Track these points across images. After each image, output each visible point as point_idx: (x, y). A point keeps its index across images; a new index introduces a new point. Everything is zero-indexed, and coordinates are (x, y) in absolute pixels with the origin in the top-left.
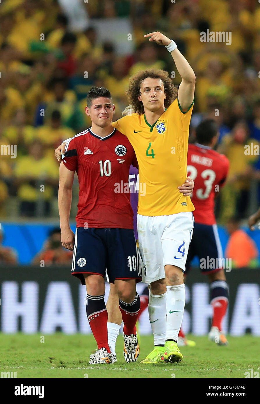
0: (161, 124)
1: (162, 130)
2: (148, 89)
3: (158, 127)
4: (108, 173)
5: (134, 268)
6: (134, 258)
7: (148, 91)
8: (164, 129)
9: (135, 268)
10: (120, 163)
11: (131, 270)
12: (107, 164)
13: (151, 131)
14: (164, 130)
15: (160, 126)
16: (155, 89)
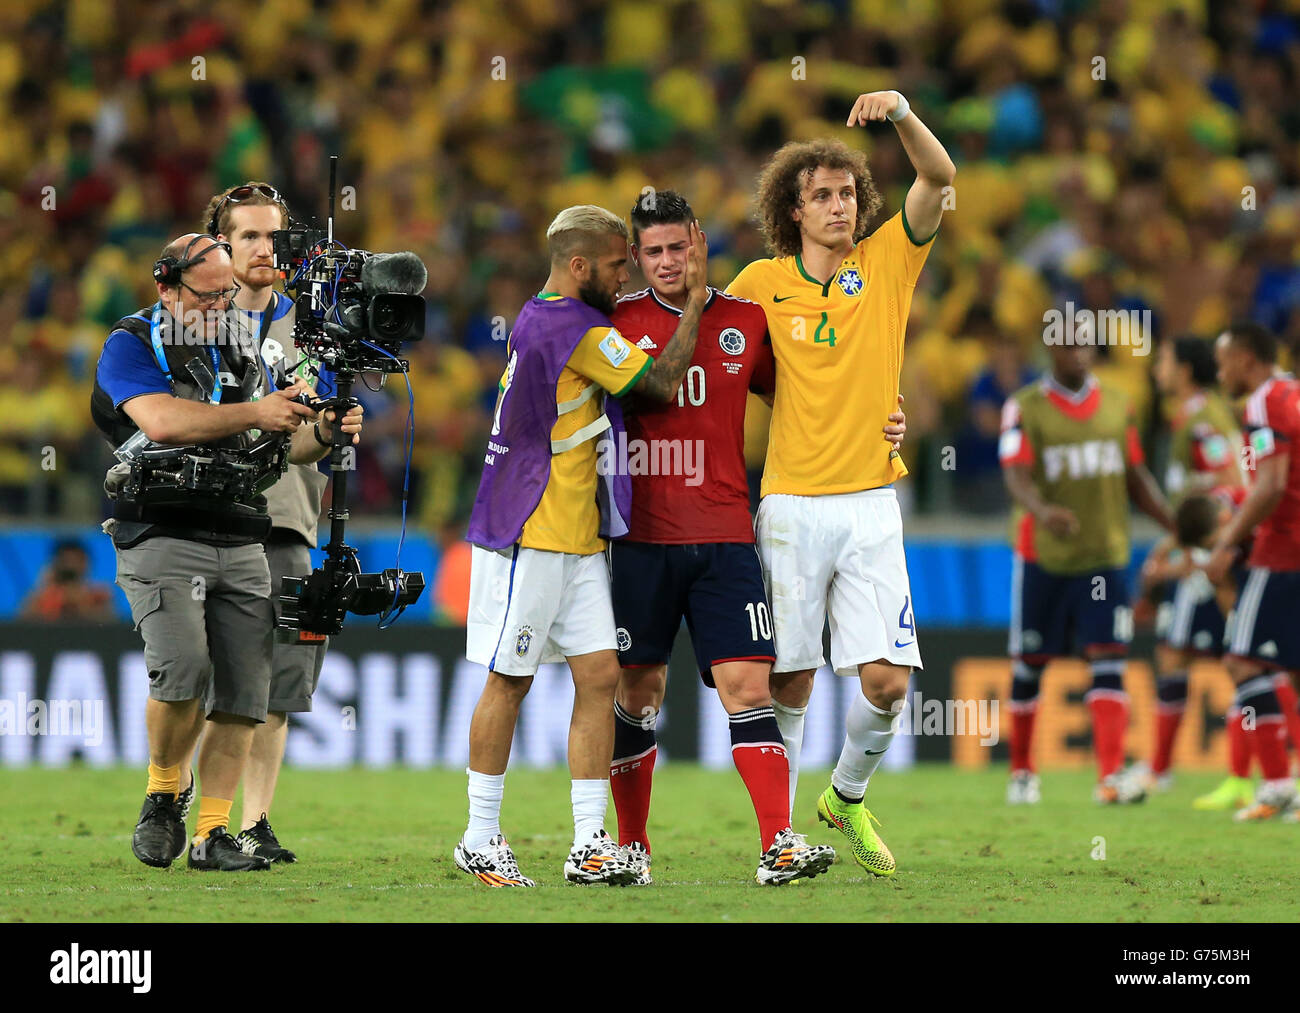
0: (849, 272)
1: (853, 286)
2: (824, 194)
3: (842, 280)
4: (697, 397)
5: (763, 633)
6: (762, 610)
7: (823, 197)
8: (860, 284)
9: (766, 633)
10: (729, 371)
11: (755, 638)
12: (696, 375)
13: (825, 294)
14: (860, 287)
15: (848, 277)
16: (841, 194)
